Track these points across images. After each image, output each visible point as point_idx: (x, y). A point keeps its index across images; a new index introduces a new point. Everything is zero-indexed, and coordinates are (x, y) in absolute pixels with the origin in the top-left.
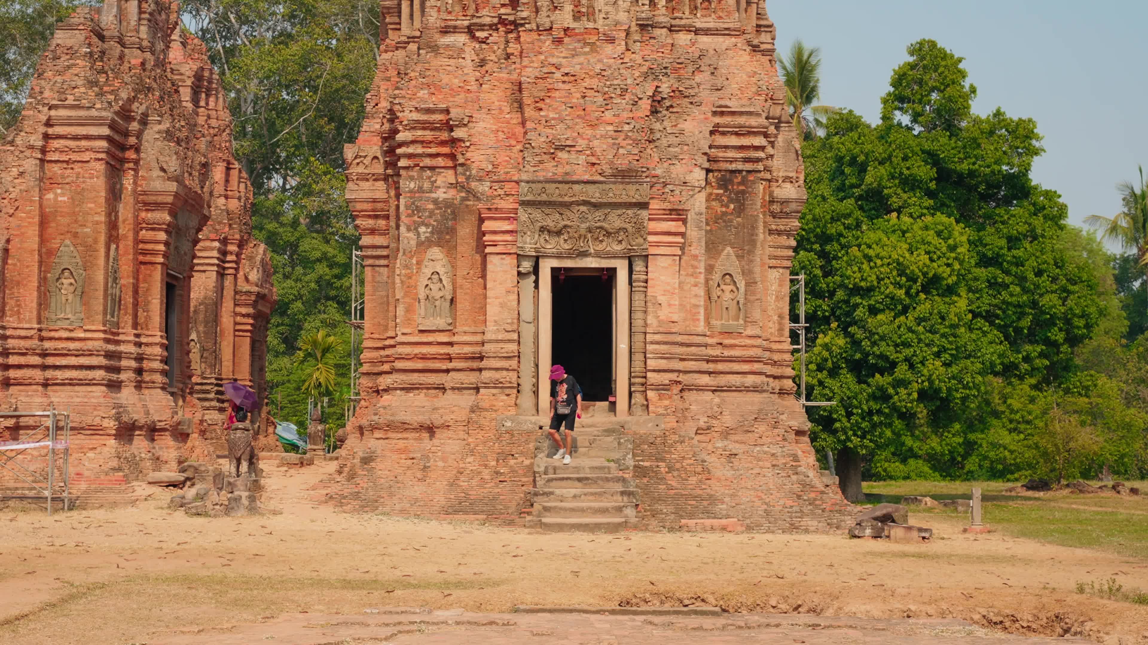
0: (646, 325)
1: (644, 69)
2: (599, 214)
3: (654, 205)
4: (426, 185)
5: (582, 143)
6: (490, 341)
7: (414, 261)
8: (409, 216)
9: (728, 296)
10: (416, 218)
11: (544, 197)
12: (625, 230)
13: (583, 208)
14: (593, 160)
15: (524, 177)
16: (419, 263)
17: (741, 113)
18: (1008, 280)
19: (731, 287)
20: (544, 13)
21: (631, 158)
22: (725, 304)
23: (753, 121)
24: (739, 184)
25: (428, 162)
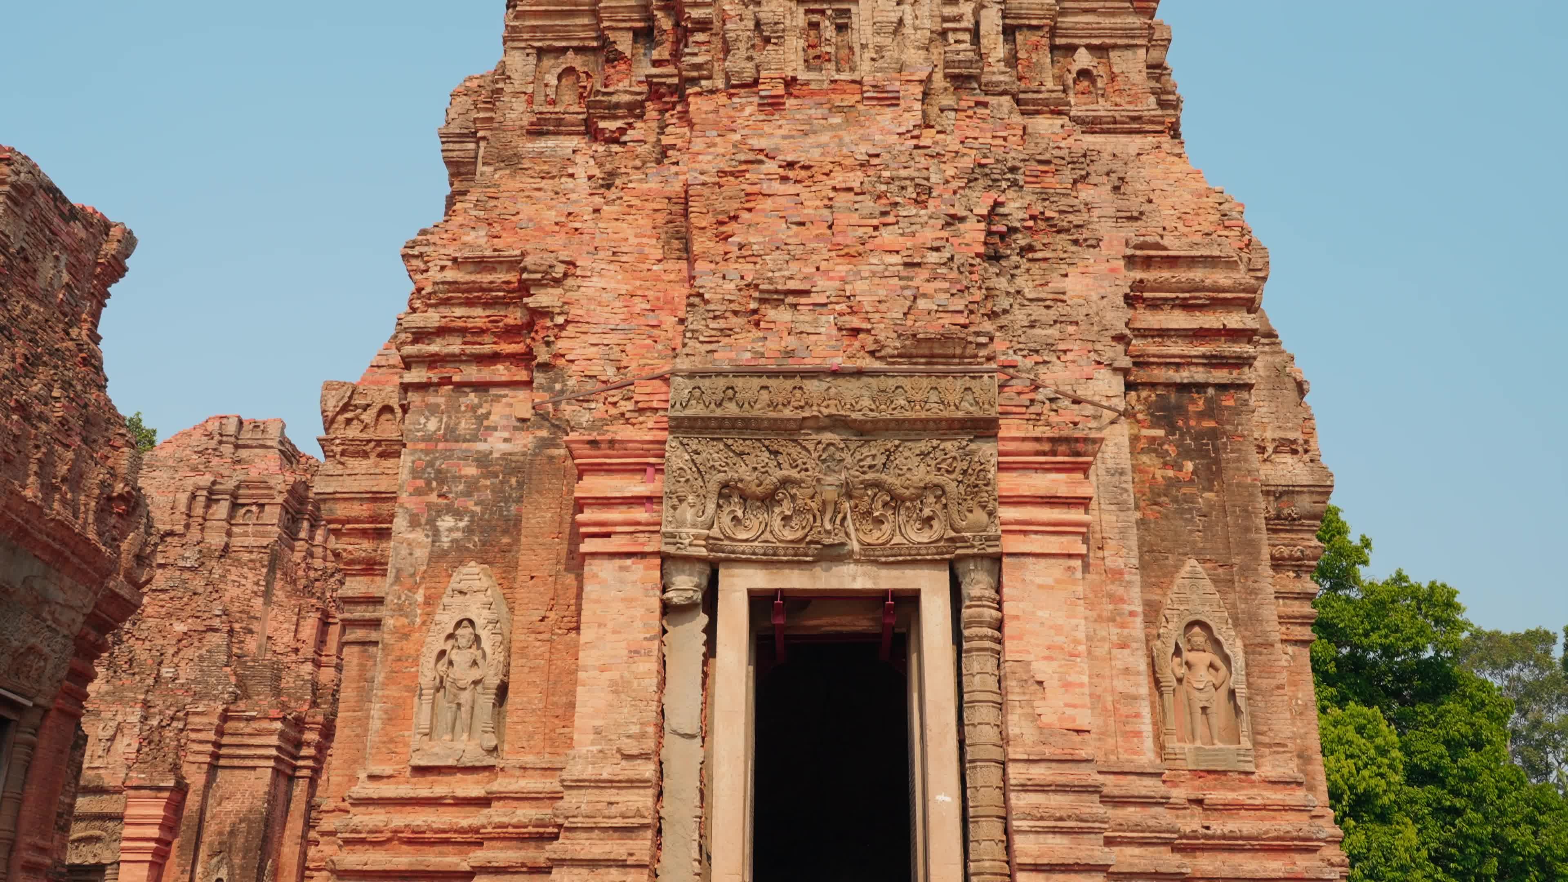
0: (1005, 740)
1: (967, 162)
2: (874, 452)
3: (1009, 428)
4: (465, 425)
5: (825, 287)
6: (578, 785)
7: (420, 597)
8: (418, 492)
9: (1202, 677)
10: (433, 498)
11: (731, 409)
12: (940, 490)
13: (827, 437)
14: (855, 322)
15: (682, 364)
16: (430, 601)
17: (1192, 261)
19: (1208, 657)
20: (741, 51)
21: (947, 319)
22: (1200, 699)
23: (1220, 277)
24: (1201, 415)
25: (472, 373)
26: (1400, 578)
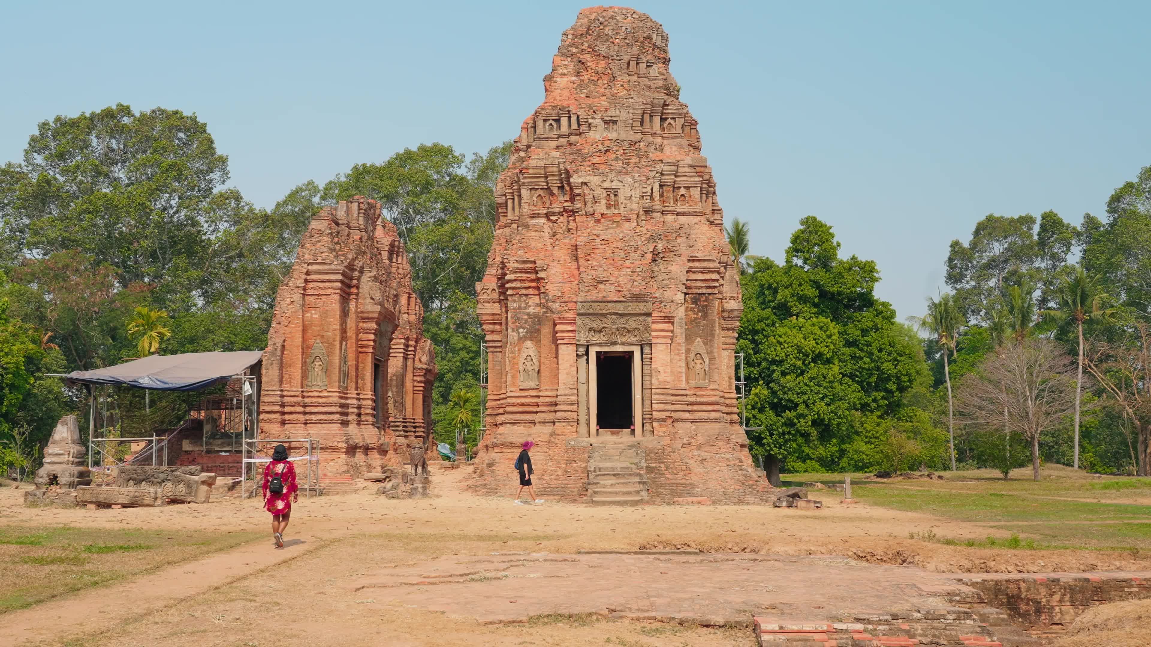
0: (651, 384)
1: (648, 236)
2: (623, 320)
3: (655, 314)
4: (523, 305)
5: (612, 279)
6: (561, 395)
7: (516, 349)
8: (513, 323)
9: (699, 366)
10: (517, 324)
11: (591, 311)
12: (638, 329)
13: (614, 317)
14: (620, 289)
15: (580, 299)
16: (519, 350)
17: (704, 260)
18: (862, 354)
19: (701, 361)
20: (589, 205)
21: (641, 287)
22: (697, 371)
23: (711, 265)
24: (704, 301)
25: (524, 291)
26: (853, 258)
